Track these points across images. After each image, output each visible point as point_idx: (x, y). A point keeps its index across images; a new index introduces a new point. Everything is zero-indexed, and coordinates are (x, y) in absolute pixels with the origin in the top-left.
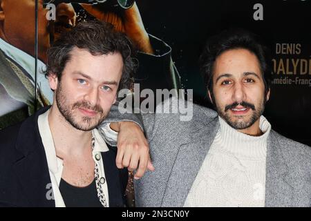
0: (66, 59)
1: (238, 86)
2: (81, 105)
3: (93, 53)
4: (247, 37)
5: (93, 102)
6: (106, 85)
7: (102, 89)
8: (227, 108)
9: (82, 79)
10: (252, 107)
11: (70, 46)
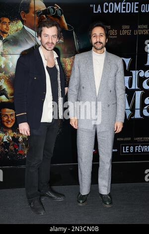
0: (41, 31)
1: (98, 37)
2: (48, 43)
3: (48, 27)
4: (101, 24)
5: (50, 42)
6: (53, 36)
7: (53, 38)
8: (95, 43)
9: (47, 36)
10: (102, 43)
11: (41, 27)
